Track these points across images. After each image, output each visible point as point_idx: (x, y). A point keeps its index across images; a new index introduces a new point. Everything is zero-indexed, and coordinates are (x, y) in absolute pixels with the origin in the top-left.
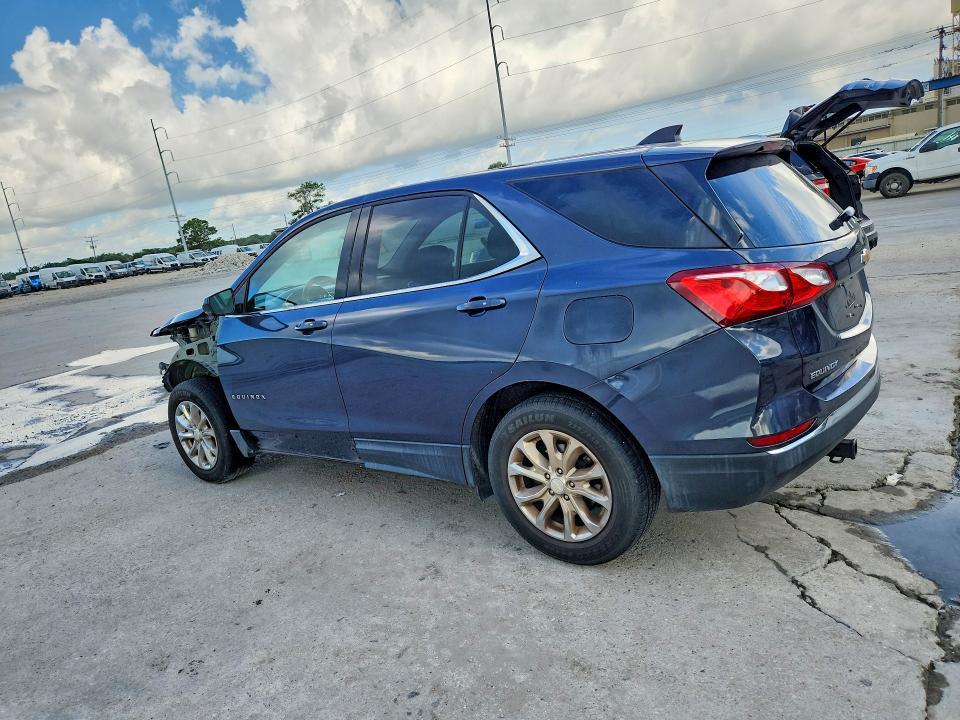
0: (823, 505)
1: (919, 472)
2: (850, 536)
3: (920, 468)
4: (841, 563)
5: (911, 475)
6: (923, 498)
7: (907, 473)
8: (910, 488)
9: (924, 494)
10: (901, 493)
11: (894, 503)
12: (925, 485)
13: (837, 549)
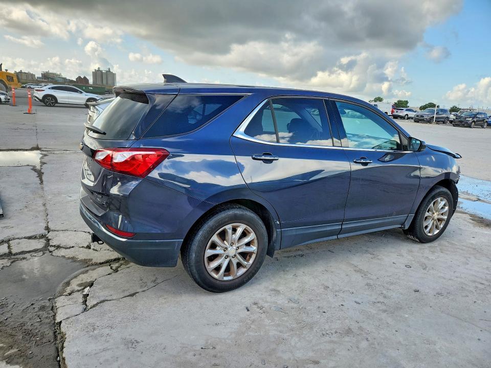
0: (110, 265)
1: (75, 300)
2: (89, 258)
3: (75, 302)
4: (85, 246)
5: (79, 297)
6: (68, 288)
7: (82, 296)
8: (76, 289)
9: (68, 290)
10: (80, 285)
11: (81, 279)
12: (70, 294)
13: (90, 250)
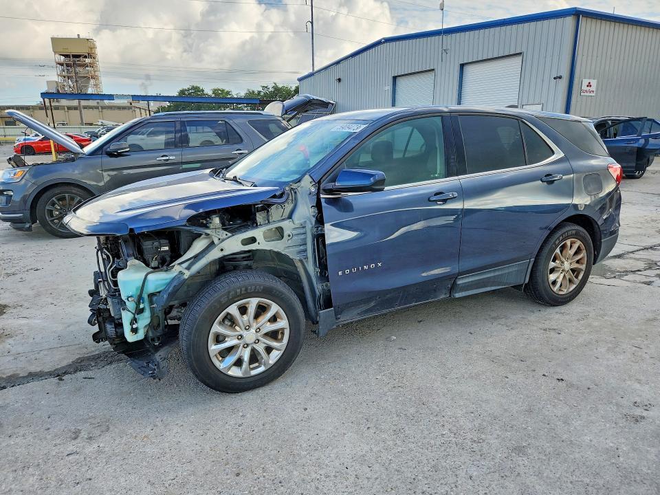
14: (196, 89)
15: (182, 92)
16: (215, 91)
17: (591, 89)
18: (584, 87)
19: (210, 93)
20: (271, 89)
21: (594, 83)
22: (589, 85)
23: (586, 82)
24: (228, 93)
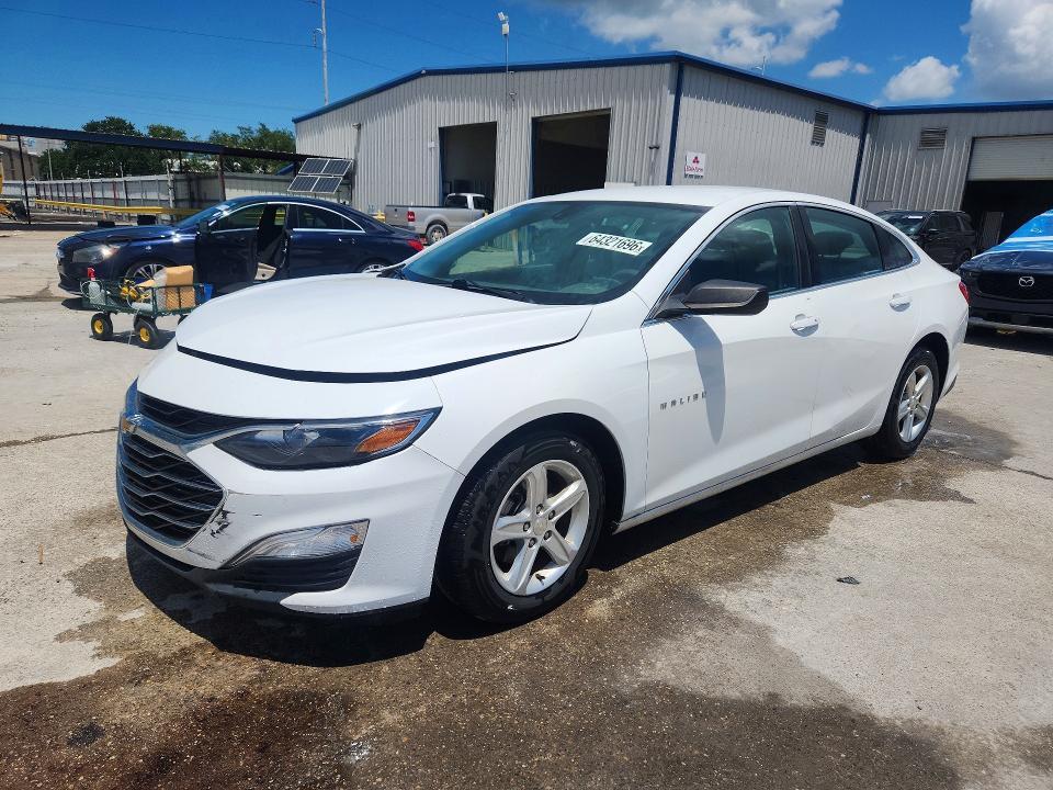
14: (118, 124)
15: (92, 126)
16: (153, 130)
17: (699, 166)
18: (690, 163)
19: (145, 132)
20: (256, 134)
21: (702, 158)
22: (696, 160)
23: (691, 157)
24: (179, 134)
